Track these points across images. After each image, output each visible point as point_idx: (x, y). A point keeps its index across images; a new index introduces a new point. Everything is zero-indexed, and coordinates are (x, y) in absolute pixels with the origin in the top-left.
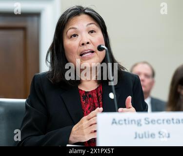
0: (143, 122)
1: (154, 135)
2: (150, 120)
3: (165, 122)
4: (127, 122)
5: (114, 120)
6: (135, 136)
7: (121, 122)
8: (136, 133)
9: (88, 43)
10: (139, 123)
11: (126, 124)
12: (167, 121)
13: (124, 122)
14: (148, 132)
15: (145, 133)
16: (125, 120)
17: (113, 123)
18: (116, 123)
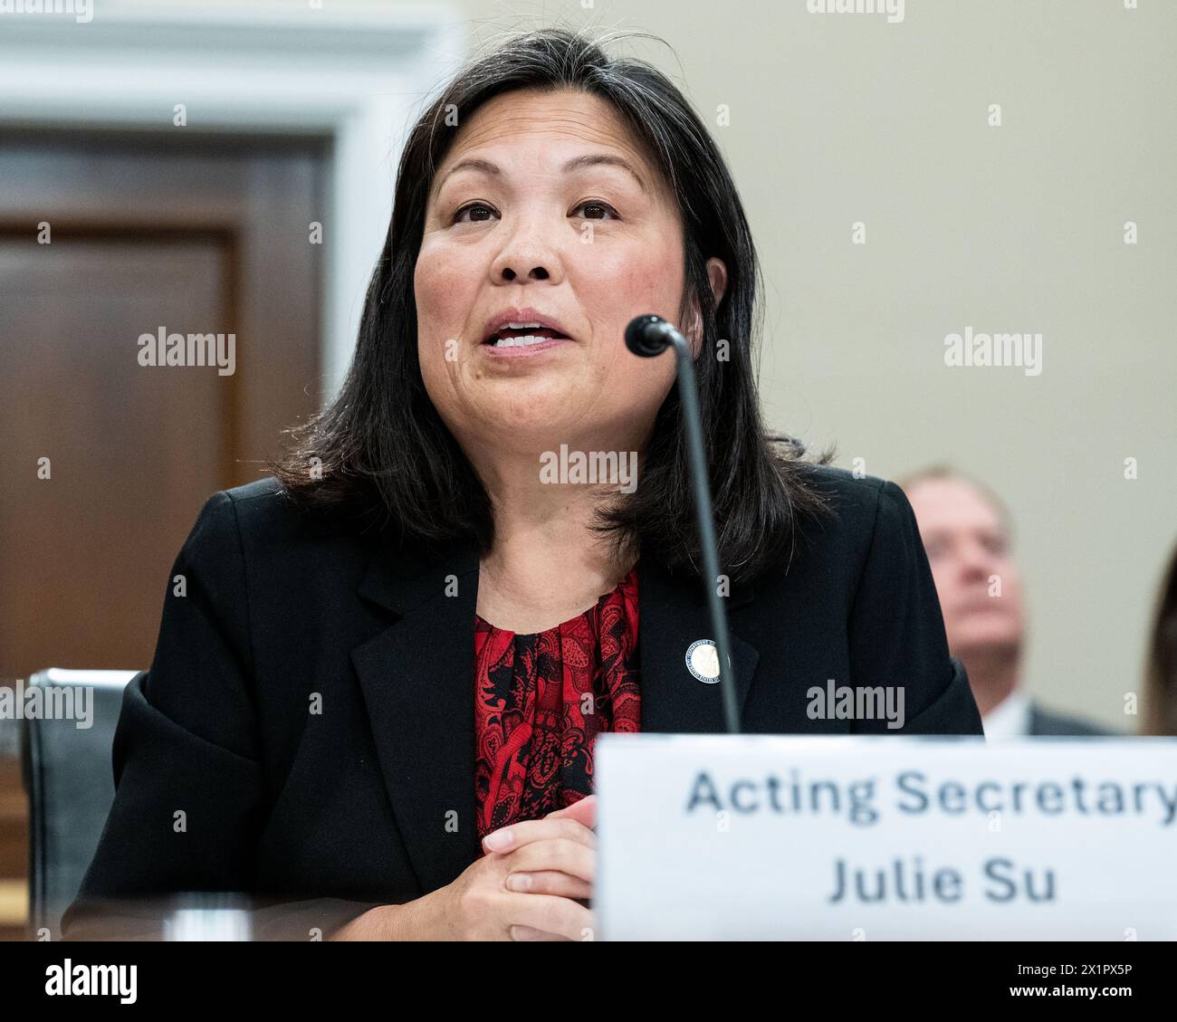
0: (887, 798)
1: (957, 880)
2: (931, 789)
3: (1028, 798)
4: (785, 796)
5: (703, 778)
6: (831, 887)
7: (745, 797)
8: (841, 868)
9: (541, 273)
10: (860, 807)
11: (776, 806)
12: (1040, 797)
13: (763, 796)
14: (918, 860)
15: (898, 867)
16: (773, 784)
17: (695, 800)
18: (714, 799)
